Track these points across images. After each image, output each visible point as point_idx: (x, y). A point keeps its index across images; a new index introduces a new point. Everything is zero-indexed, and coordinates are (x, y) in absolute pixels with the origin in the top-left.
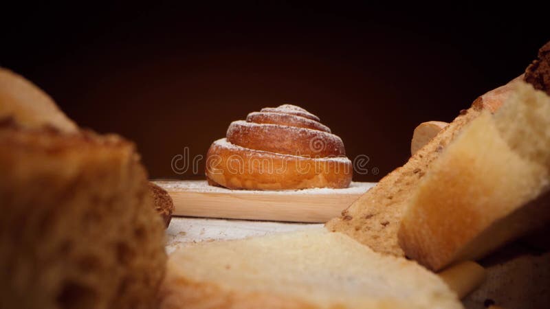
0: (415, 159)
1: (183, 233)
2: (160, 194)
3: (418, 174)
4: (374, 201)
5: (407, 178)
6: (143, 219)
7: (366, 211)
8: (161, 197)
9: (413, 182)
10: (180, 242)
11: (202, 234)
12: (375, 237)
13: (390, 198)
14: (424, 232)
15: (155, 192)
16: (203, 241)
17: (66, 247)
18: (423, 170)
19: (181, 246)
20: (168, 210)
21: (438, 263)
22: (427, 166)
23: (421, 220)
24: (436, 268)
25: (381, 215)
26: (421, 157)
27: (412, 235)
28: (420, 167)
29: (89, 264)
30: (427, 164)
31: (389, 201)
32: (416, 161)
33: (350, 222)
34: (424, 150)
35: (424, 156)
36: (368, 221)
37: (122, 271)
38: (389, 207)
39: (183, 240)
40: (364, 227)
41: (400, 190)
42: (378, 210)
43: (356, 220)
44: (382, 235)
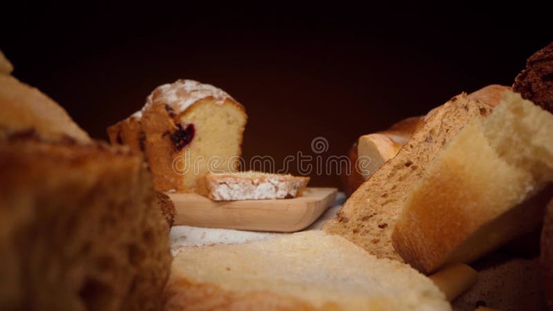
0: (407, 150)
1: (184, 238)
2: (163, 199)
3: (410, 167)
4: (368, 200)
5: (399, 172)
6: (151, 223)
7: (363, 212)
8: (163, 202)
9: (405, 176)
10: (181, 246)
11: (202, 238)
12: (375, 242)
13: (385, 196)
14: (417, 235)
15: (158, 197)
16: (204, 245)
17: (87, 248)
18: (415, 163)
19: (183, 249)
20: (170, 214)
21: (431, 265)
22: (418, 158)
23: (413, 224)
24: (429, 270)
25: (378, 217)
26: (411, 146)
27: (406, 238)
28: (412, 160)
29: (106, 263)
30: (418, 155)
31: (384, 200)
32: (407, 152)
33: (346, 224)
34: (414, 139)
35: (414, 145)
36: (366, 224)
37: (133, 271)
38: (385, 206)
39: (184, 244)
40: (362, 230)
41: (394, 187)
42: (374, 211)
43: (353, 223)
44: (381, 238)
